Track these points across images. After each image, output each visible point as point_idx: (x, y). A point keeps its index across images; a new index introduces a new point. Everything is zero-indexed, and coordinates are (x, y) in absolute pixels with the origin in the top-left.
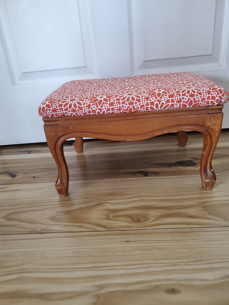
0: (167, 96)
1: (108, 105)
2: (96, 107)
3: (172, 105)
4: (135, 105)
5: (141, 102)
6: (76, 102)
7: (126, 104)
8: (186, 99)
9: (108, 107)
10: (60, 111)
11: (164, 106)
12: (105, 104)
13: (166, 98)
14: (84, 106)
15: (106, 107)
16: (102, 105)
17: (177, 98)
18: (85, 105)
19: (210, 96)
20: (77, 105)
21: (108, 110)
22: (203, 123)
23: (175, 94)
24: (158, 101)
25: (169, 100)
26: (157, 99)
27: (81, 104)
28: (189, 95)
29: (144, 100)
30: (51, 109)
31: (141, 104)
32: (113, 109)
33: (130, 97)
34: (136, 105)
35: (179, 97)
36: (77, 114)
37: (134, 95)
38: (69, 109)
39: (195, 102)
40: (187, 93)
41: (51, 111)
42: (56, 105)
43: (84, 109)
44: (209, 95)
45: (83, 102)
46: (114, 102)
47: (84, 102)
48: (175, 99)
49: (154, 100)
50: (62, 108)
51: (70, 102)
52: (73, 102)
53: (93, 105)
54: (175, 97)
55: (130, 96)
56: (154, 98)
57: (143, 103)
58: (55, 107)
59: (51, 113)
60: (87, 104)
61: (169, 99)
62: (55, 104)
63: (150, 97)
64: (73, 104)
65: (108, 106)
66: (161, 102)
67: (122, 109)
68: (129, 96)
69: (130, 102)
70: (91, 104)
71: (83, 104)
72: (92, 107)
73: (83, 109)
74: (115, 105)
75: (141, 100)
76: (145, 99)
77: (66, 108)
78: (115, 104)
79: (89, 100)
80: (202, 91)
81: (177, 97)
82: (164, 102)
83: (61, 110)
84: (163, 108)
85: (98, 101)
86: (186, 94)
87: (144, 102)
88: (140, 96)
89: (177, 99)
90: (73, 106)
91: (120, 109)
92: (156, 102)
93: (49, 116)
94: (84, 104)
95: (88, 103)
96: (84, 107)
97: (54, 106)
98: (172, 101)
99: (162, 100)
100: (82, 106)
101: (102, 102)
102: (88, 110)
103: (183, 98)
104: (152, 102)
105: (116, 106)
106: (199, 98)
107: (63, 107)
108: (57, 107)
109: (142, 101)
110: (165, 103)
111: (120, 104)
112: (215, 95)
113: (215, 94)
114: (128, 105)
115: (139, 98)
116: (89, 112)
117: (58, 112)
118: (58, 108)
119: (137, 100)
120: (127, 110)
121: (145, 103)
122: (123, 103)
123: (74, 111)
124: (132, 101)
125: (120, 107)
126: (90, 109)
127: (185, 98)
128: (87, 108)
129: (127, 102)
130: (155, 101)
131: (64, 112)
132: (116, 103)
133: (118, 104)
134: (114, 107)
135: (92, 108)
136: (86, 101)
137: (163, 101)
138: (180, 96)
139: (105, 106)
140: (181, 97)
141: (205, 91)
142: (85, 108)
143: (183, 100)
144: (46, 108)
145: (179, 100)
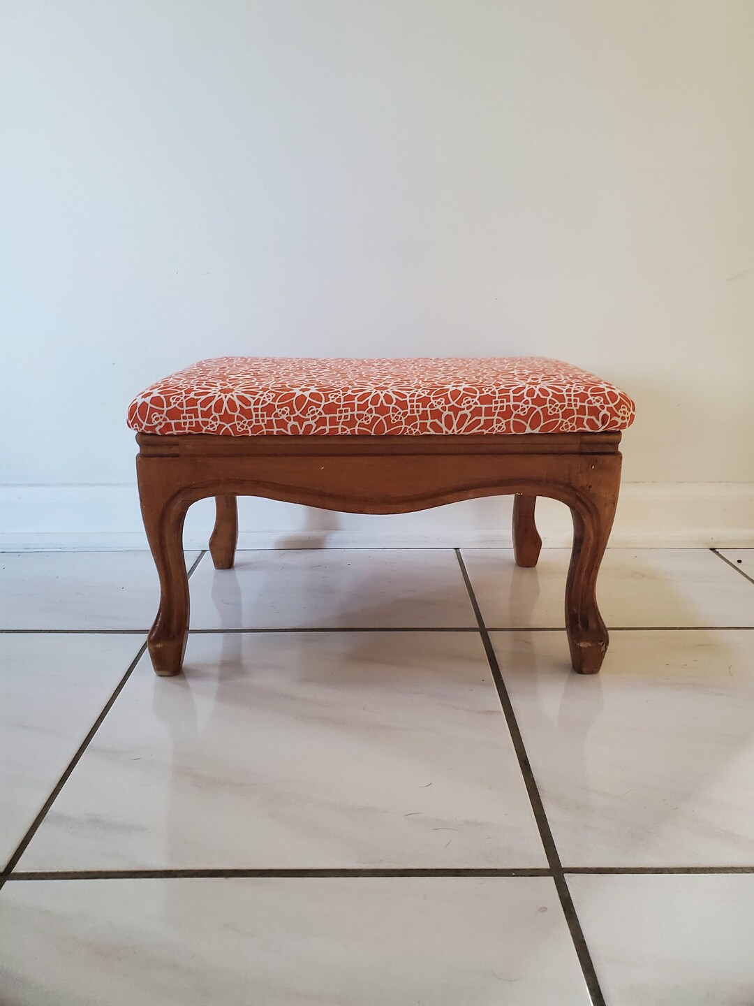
0: (476, 400)
1: (320, 409)
2: (288, 412)
3: (488, 424)
4: (393, 415)
5: (409, 409)
6: (235, 396)
7: (370, 411)
8: (525, 409)
9: (320, 414)
10: (190, 417)
11: (466, 424)
12: (314, 407)
13: (471, 403)
14: (256, 407)
15: (316, 414)
16: (306, 408)
17: (502, 404)
18: (260, 406)
19: (586, 405)
20: (238, 403)
21: (322, 422)
22: (570, 481)
23: (497, 395)
24: (452, 408)
25: (481, 408)
26: (450, 405)
27: (248, 403)
28: (532, 400)
29: (415, 404)
30: (165, 409)
31: (409, 414)
32: (333, 421)
33: (380, 394)
34: (396, 414)
35: (505, 404)
36: (234, 427)
37: (391, 391)
38: (215, 414)
39: (547, 417)
40: (527, 395)
41: (164, 416)
42: (180, 401)
43: (257, 416)
44: (582, 404)
45: (254, 398)
46: (336, 403)
47: (257, 397)
48: (496, 408)
49: (441, 406)
51: (220, 395)
52: (226, 397)
53: (280, 406)
54: (496, 402)
55: (382, 393)
56: (443, 402)
57: (412, 412)
58: (176, 405)
59: (165, 420)
60: (264, 402)
61: (479, 405)
62: (177, 397)
63: (431, 399)
64: (225, 400)
65: (322, 412)
66: (460, 413)
67: (359, 422)
68: (379, 392)
69: (379, 405)
70: (276, 404)
71: (253, 402)
72: (277, 410)
73: (254, 416)
74: (341, 412)
75: (409, 404)
76: (417, 401)
77: (205, 409)
78: (341, 408)
79: (270, 394)
80: (565, 393)
81: (502, 402)
82: (467, 412)
83: (192, 415)
84: (463, 428)
85: (294, 398)
86: (525, 396)
87: (415, 409)
88: (406, 394)
89: (502, 407)
90: (225, 406)
91: (351, 423)
92: (447, 413)
93: (157, 429)
94: (257, 403)
95: (267, 399)
96: (256, 410)
97: (174, 403)
98: (489, 412)
99: (463, 406)
100: (252, 407)
101: (307, 401)
102: (266, 419)
103: (516, 407)
104: (438, 410)
105: (343, 414)
106: (557, 408)
107: (198, 407)
108: (181, 405)
109: (412, 406)
110: (470, 415)
111: (353, 410)
112: (598, 405)
113: (598, 401)
114: (374, 414)
115: (404, 400)
116: (269, 424)
117: (185, 418)
118: (185, 409)
119: (398, 403)
120: (370, 427)
121: (418, 411)
122: (361, 408)
123: (227, 418)
124: (385, 405)
125: (352, 416)
126: (272, 418)
127: (521, 408)
128: (265, 413)
129: (370, 406)
130: (444, 409)
131: (200, 419)
132: (344, 406)
133: (349, 409)
134: (338, 415)
135: (276, 415)
136: (261, 395)
137: (464, 409)
138: (508, 401)
139: (313, 413)
140: (512, 403)
141: (572, 393)
142: (260, 413)
143: (515, 413)
144: (151, 407)
145: (504, 410)
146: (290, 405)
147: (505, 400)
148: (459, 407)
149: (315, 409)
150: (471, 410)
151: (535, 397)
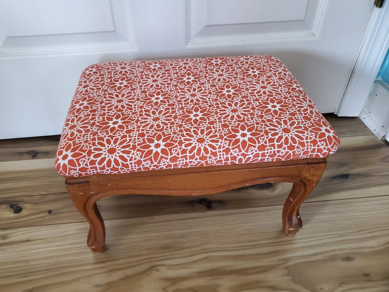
0: (256, 149)
2: (150, 163)
3: (262, 160)
4: (209, 160)
5: (218, 156)
6: (118, 157)
7: (196, 159)
9: (168, 163)
10: (93, 171)
13: (254, 151)
14: (131, 162)
15: (166, 163)
16: (160, 160)
18: (133, 162)
19: (316, 148)
20: (120, 161)
21: (169, 166)
22: (299, 174)
23: (268, 144)
24: (243, 155)
25: (259, 153)
26: (241, 153)
27: (125, 160)
28: (287, 146)
29: (222, 153)
30: (78, 168)
31: (219, 159)
32: (175, 165)
33: (201, 147)
34: (211, 160)
35: (273, 150)
36: (119, 172)
37: (207, 144)
38: (107, 168)
39: (295, 155)
40: (285, 144)
41: (78, 171)
42: (85, 163)
44: (314, 147)
45: (129, 156)
46: (177, 156)
47: (131, 155)
48: (267, 153)
49: (236, 154)
51: (109, 157)
53: (145, 161)
54: (268, 149)
55: (202, 145)
56: (237, 151)
58: (84, 165)
60: (135, 159)
61: (258, 152)
62: (83, 159)
63: (231, 149)
64: (112, 160)
65: (169, 161)
66: (247, 157)
67: (190, 164)
68: (200, 145)
69: (201, 155)
70: (142, 159)
71: (128, 159)
72: (143, 163)
73: (130, 167)
74: (180, 161)
75: (218, 154)
76: (223, 151)
77: (101, 166)
78: (180, 159)
79: (138, 153)
80: (305, 141)
81: (271, 149)
82: (251, 156)
83: (94, 169)
84: (248, 162)
85: (153, 155)
88: (216, 146)
89: (271, 152)
90: (113, 163)
91: (186, 165)
92: (240, 157)
94: (131, 160)
95: (136, 157)
96: (131, 164)
97: (83, 164)
98: (263, 155)
99: (249, 153)
100: (129, 162)
101: (160, 156)
102: (137, 167)
103: (278, 152)
104: (235, 156)
106: (301, 151)
107: (97, 165)
108: (86, 165)
109: (220, 155)
111: (186, 159)
112: (322, 147)
113: (322, 145)
114: (199, 161)
115: (215, 151)
116: (139, 169)
117: (90, 171)
118: (89, 167)
119: (212, 153)
120: (196, 166)
121: (223, 157)
122: (191, 157)
123: (114, 169)
124: (205, 155)
125: (186, 162)
126: (141, 167)
127: (281, 152)
128: (136, 165)
129: (196, 156)
130: (238, 155)
131: (99, 171)
132: (181, 157)
133: (184, 159)
134: (178, 162)
136: (133, 154)
138: (274, 148)
139: (164, 162)
140: (276, 149)
141: (309, 141)
142: (133, 165)
143: (278, 154)
144: (69, 167)
145: (272, 154)
146: (150, 159)
147: (272, 147)
148: (246, 153)
149: (165, 160)
150: (253, 155)
151: (289, 145)
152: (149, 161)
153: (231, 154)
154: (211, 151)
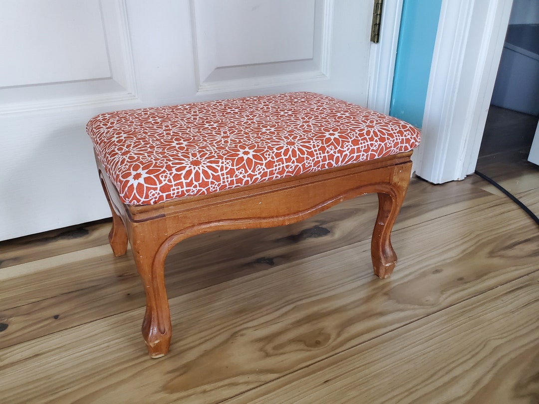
0: (350, 144)
1: (263, 167)
2: (243, 172)
3: (358, 157)
4: (307, 162)
5: (316, 156)
6: (206, 167)
7: (293, 162)
8: (376, 145)
9: (264, 169)
10: (178, 189)
11: (346, 160)
12: (259, 165)
13: (349, 147)
14: (222, 172)
15: (261, 170)
16: (254, 167)
18: (225, 172)
19: (404, 138)
20: (210, 172)
21: (265, 174)
23: (360, 138)
24: (339, 151)
25: (354, 148)
26: (337, 150)
27: (215, 170)
28: (378, 139)
29: (318, 152)
30: (159, 186)
31: (316, 160)
32: (272, 173)
35: (366, 144)
36: (208, 189)
37: (296, 147)
38: (195, 183)
39: (387, 148)
40: (375, 137)
41: (158, 191)
42: (168, 178)
43: (224, 179)
45: (219, 166)
46: (272, 160)
48: (362, 147)
49: (333, 151)
50: (182, 182)
51: (190, 167)
53: (238, 169)
54: (361, 144)
55: (291, 147)
56: (333, 148)
57: (318, 158)
58: (166, 182)
59: (159, 194)
60: (227, 168)
62: (164, 174)
63: (326, 148)
64: (200, 172)
65: (265, 168)
66: (344, 153)
67: (287, 170)
68: (289, 147)
69: (297, 157)
70: (235, 168)
71: (219, 169)
72: (237, 172)
73: (222, 179)
74: (276, 166)
75: (315, 153)
76: (319, 150)
77: (188, 181)
78: (276, 163)
79: (228, 161)
81: (364, 143)
82: (347, 152)
83: (180, 187)
84: (344, 163)
85: (237, 158)
87: (319, 156)
88: (310, 146)
90: (202, 175)
91: (281, 173)
92: (336, 155)
93: (152, 202)
94: (222, 169)
95: (227, 166)
96: (223, 175)
97: (165, 180)
98: (358, 150)
99: (345, 149)
100: (220, 173)
101: (253, 162)
102: (229, 179)
103: (372, 145)
104: (332, 154)
105: (278, 167)
106: (391, 142)
107: (183, 180)
108: (170, 181)
109: (317, 154)
110: (349, 154)
111: (283, 163)
112: (409, 137)
113: (408, 134)
114: (296, 164)
115: (311, 150)
116: (232, 183)
117: (174, 190)
118: (173, 183)
119: (309, 153)
120: (292, 172)
121: (321, 157)
122: (287, 160)
123: (204, 184)
124: (301, 156)
125: (283, 167)
126: (234, 178)
128: (229, 176)
129: (293, 159)
130: (335, 152)
131: (185, 188)
132: (277, 161)
133: (281, 163)
134: (274, 169)
135: (236, 176)
136: (223, 163)
137: (345, 151)
139: (259, 170)
140: (369, 143)
142: (225, 176)
143: (372, 148)
144: (147, 187)
145: (366, 148)
146: (244, 167)
147: (365, 141)
148: (343, 150)
149: (260, 167)
150: (349, 151)
151: (379, 137)
152: (243, 169)
153: (328, 152)
154: (306, 151)
